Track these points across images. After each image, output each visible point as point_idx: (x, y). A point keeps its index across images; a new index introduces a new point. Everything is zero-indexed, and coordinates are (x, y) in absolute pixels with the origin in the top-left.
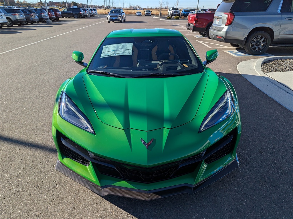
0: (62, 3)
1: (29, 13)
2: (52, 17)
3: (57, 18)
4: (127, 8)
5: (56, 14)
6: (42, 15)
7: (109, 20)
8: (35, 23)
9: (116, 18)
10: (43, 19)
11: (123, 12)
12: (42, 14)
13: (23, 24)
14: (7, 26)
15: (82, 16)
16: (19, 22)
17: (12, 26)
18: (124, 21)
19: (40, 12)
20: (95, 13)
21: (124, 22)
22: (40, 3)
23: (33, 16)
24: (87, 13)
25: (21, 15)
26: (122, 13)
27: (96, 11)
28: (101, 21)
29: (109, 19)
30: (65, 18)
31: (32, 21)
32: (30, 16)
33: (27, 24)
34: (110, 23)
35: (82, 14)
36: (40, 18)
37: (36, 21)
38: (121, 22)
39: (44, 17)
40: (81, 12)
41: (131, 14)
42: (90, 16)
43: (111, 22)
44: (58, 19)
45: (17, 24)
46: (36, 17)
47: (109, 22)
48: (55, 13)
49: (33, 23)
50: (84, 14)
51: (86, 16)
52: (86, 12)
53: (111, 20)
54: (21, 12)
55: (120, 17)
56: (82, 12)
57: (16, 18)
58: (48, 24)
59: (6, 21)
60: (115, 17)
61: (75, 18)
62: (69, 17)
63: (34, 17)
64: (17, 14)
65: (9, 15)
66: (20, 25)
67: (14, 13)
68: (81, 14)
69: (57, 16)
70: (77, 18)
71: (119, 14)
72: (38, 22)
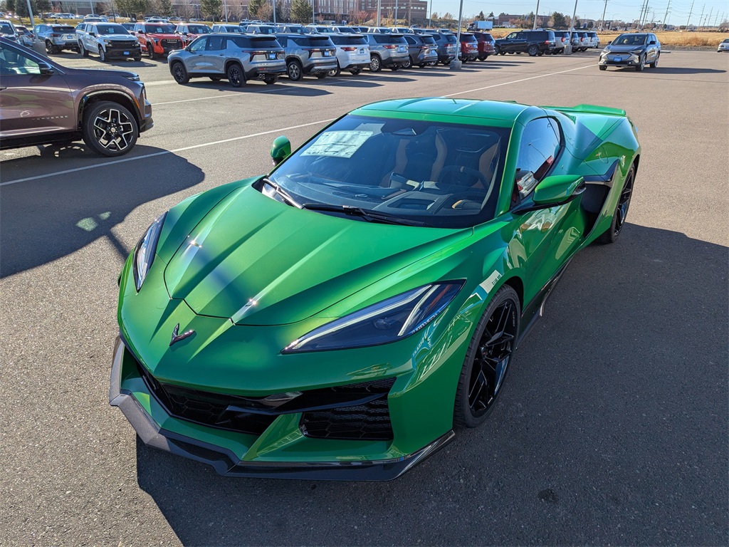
0: (528, 18)
1: (421, 44)
2: (471, 53)
3: (483, 55)
4: (711, 27)
5: (481, 46)
6: (449, 47)
7: (602, 62)
8: (429, 65)
9: (625, 57)
10: (448, 56)
11: (653, 43)
12: (447, 45)
13: (403, 68)
14: (371, 71)
15: (548, 49)
16: (393, 63)
17: (378, 71)
18: (653, 65)
19: (446, 40)
20: (589, 42)
21: (653, 68)
22: (479, 17)
23: (427, 50)
24: (566, 43)
25: (402, 49)
26: (647, 45)
27: (593, 39)
28: (586, 64)
29: (603, 60)
30: (507, 54)
31: (422, 61)
32: (421, 49)
33: (410, 68)
34: (605, 70)
35: (552, 46)
36: (442, 54)
37: (431, 62)
38: (637, 68)
39: (450, 52)
40: (548, 39)
41: (705, 45)
42: (570, 50)
43: (608, 68)
44: (485, 58)
45: (390, 68)
46: (433, 52)
47: (603, 68)
48: (479, 45)
49: (425, 65)
50: (555, 46)
51: (558, 51)
52: (564, 39)
53: (610, 62)
54: (404, 42)
55: (639, 54)
56: (553, 40)
57: (389, 53)
58: (452, 69)
59: (369, 61)
60: (621, 56)
61: (530, 56)
62: (518, 53)
63: (428, 52)
64: (393, 46)
65: (380, 48)
66: (395, 70)
67: (387, 44)
68: (547, 45)
69: (485, 50)
70: (534, 56)
71: (636, 47)
72: (436, 65)
